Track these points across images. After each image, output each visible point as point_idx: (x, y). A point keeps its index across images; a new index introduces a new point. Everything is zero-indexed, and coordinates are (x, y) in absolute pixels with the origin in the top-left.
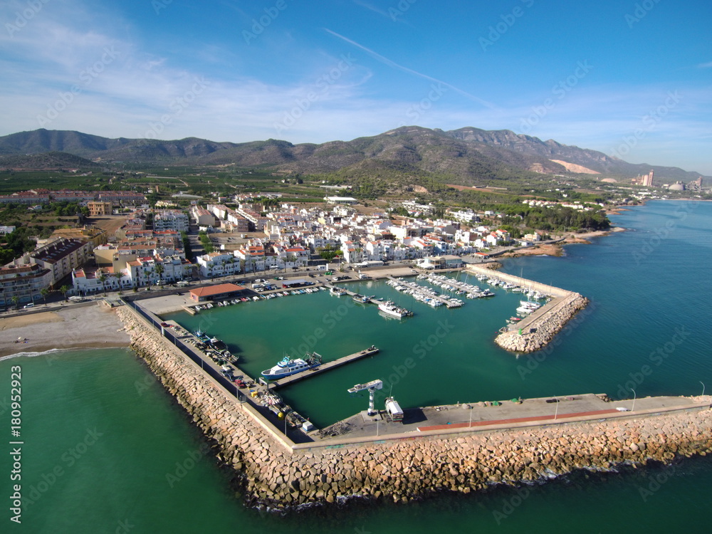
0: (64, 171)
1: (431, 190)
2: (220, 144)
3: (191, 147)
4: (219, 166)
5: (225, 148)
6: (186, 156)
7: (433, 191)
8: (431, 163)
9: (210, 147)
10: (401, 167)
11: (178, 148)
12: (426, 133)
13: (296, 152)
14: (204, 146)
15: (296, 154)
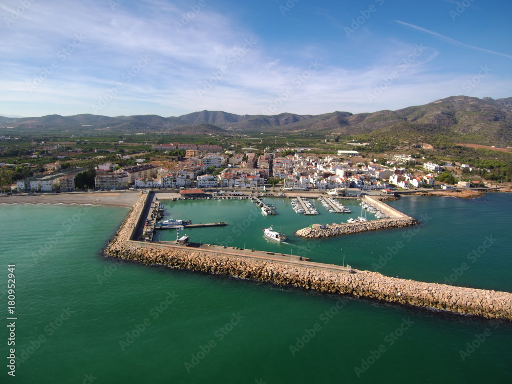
0: (205, 135)
1: (437, 147)
2: (302, 116)
3: (284, 119)
4: (295, 131)
5: (305, 119)
6: (279, 125)
7: (438, 148)
8: (465, 126)
9: (295, 118)
10: (431, 129)
11: (276, 120)
12: (471, 101)
13: (351, 120)
14: (292, 118)
15: (351, 121)
